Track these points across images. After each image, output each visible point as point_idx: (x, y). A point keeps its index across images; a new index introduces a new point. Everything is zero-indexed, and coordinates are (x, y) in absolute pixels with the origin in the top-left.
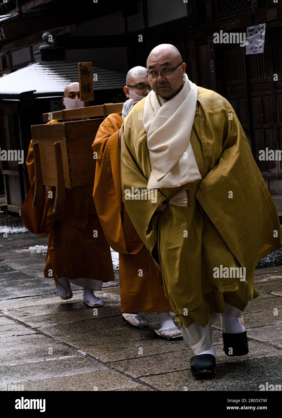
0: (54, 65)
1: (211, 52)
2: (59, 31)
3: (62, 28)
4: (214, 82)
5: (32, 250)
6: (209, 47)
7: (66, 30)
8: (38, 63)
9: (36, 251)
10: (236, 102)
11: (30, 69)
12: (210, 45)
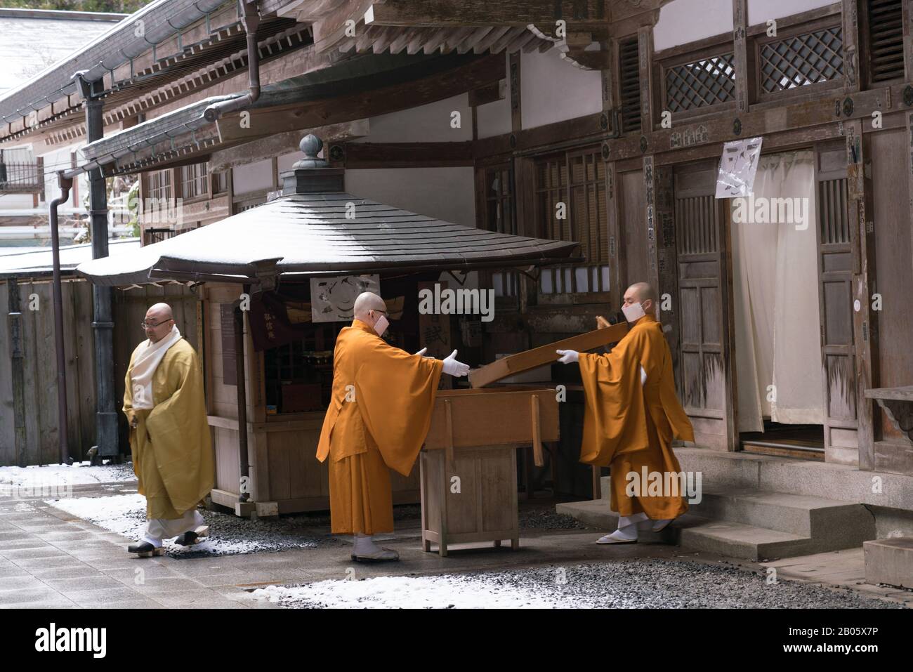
0: (322, 204)
1: (650, 190)
2: (334, 130)
3: (341, 125)
4: (653, 252)
5: (261, 596)
6: (645, 178)
7: (350, 130)
8: (290, 199)
9: (268, 599)
10: (698, 296)
11: (273, 212)
12: (647, 174)
